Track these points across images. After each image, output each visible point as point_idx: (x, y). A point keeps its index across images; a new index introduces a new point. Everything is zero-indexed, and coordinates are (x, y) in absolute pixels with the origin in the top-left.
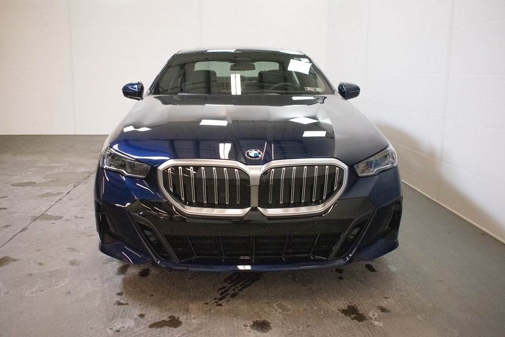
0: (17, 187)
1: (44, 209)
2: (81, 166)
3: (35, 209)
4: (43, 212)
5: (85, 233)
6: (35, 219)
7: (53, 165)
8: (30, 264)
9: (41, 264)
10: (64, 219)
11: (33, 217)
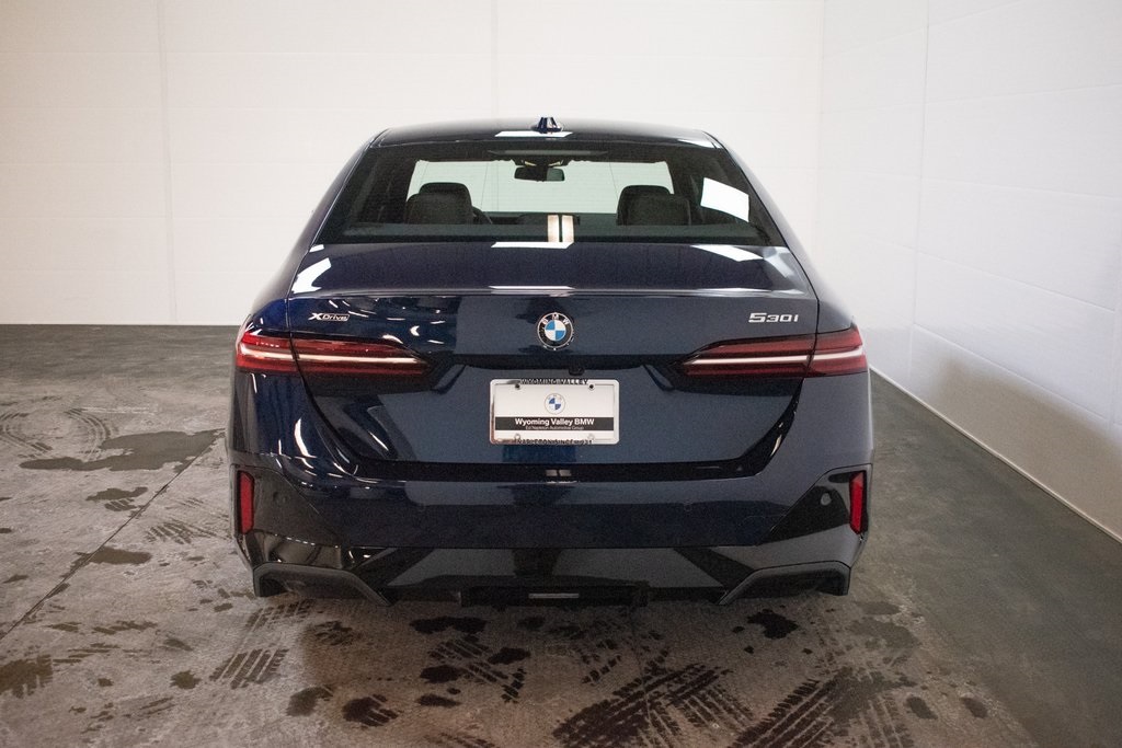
0: (35, 471)
1: (105, 533)
2: (192, 415)
3: (82, 532)
4: (103, 540)
5: (209, 601)
6: (84, 559)
7: (121, 410)
8: (79, 682)
9: (104, 683)
10: (154, 561)
11: (79, 554)
